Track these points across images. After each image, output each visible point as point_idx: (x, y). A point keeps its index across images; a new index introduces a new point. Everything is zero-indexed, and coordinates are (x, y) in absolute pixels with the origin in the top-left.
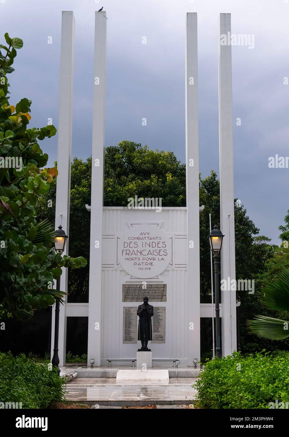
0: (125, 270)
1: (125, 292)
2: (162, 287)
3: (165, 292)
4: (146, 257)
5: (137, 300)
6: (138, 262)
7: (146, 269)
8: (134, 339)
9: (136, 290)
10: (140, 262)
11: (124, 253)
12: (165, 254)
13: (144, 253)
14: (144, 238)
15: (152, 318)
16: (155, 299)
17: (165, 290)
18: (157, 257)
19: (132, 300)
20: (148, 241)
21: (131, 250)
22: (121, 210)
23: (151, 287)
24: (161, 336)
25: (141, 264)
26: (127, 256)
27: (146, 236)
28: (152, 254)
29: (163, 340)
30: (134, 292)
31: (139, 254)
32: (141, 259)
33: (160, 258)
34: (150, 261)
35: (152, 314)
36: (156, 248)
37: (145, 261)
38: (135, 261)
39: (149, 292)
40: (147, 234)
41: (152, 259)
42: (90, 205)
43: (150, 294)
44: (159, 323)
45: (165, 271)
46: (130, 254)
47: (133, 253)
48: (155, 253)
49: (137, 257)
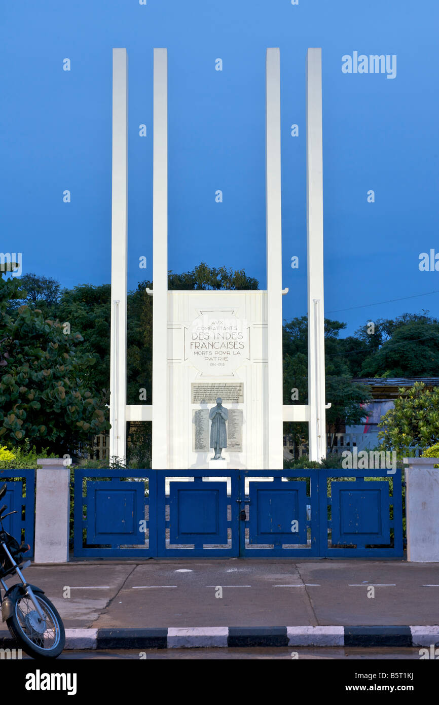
0: (194, 366)
1: (194, 392)
2: (238, 387)
3: (241, 392)
4: (219, 350)
5: (209, 401)
6: (209, 356)
7: (219, 365)
8: (204, 446)
9: (208, 390)
10: (212, 356)
11: (193, 347)
12: (242, 347)
13: (216, 346)
14: (216, 328)
15: (227, 422)
16: (229, 399)
17: (241, 388)
18: (231, 351)
19: (203, 401)
20: (221, 331)
21: (201, 342)
23: (225, 386)
24: (238, 443)
25: (214, 359)
26: (197, 350)
27: (219, 325)
28: (226, 346)
29: (240, 448)
30: (206, 391)
31: (210, 347)
32: (213, 353)
33: (236, 351)
34: (223, 356)
36: (231, 340)
37: (218, 355)
38: (206, 356)
39: (223, 392)
40: (220, 323)
41: (226, 352)
42: (151, 288)
43: (224, 394)
44: (235, 428)
45: (242, 366)
46: (200, 347)
47: (204, 346)
48: (229, 346)
49: (209, 350)
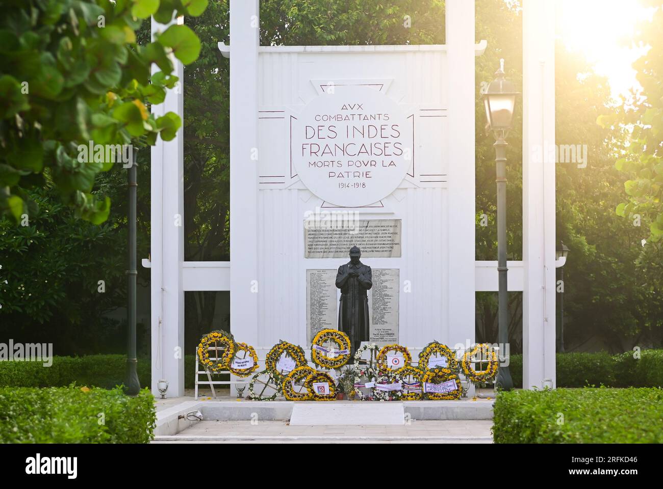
0: (309, 188)
1: (309, 238)
2: (391, 226)
3: (397, 236)
4: (354, 159)
5: (337, 253)
6: (338, 171)
7: (356, 186)
9: (335, 233)
10: (343, 170)
11: (307, 151)
12: (399, 152)
13: (350, 150)
14: (351, 117)
15: (369, 293)
16: (374, 250)
17: (397, 230)
18: (379, 159)
19: (326, 253)
20: (359, 124)
21: (322, 144)
22: (299, 53)
23: (367, 227)
24: (390, 332)
25: (345, 175)
26: (314, 158)
27: (355, 111)
28: (369, 152)
30: (330, 236)
31: (339, 152)
32: (345, 163)
33: (387, 161)
34: (363, 169)
35: (369, 286)
36: (378, 139)
37: (353, 169)
38: (330, 169)
39: (363, 237)
40: (357, 106)
41: (369, 163)
42: (227, 42)
43: (365, 241)
44: (385, 304)
45: (397, 189)
46: (320, 153)
47: (327, 150)
48: (375, 150)
49: (336, 159)
